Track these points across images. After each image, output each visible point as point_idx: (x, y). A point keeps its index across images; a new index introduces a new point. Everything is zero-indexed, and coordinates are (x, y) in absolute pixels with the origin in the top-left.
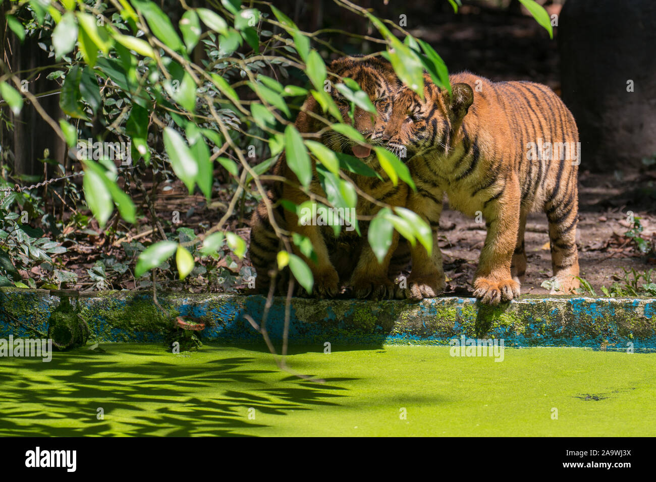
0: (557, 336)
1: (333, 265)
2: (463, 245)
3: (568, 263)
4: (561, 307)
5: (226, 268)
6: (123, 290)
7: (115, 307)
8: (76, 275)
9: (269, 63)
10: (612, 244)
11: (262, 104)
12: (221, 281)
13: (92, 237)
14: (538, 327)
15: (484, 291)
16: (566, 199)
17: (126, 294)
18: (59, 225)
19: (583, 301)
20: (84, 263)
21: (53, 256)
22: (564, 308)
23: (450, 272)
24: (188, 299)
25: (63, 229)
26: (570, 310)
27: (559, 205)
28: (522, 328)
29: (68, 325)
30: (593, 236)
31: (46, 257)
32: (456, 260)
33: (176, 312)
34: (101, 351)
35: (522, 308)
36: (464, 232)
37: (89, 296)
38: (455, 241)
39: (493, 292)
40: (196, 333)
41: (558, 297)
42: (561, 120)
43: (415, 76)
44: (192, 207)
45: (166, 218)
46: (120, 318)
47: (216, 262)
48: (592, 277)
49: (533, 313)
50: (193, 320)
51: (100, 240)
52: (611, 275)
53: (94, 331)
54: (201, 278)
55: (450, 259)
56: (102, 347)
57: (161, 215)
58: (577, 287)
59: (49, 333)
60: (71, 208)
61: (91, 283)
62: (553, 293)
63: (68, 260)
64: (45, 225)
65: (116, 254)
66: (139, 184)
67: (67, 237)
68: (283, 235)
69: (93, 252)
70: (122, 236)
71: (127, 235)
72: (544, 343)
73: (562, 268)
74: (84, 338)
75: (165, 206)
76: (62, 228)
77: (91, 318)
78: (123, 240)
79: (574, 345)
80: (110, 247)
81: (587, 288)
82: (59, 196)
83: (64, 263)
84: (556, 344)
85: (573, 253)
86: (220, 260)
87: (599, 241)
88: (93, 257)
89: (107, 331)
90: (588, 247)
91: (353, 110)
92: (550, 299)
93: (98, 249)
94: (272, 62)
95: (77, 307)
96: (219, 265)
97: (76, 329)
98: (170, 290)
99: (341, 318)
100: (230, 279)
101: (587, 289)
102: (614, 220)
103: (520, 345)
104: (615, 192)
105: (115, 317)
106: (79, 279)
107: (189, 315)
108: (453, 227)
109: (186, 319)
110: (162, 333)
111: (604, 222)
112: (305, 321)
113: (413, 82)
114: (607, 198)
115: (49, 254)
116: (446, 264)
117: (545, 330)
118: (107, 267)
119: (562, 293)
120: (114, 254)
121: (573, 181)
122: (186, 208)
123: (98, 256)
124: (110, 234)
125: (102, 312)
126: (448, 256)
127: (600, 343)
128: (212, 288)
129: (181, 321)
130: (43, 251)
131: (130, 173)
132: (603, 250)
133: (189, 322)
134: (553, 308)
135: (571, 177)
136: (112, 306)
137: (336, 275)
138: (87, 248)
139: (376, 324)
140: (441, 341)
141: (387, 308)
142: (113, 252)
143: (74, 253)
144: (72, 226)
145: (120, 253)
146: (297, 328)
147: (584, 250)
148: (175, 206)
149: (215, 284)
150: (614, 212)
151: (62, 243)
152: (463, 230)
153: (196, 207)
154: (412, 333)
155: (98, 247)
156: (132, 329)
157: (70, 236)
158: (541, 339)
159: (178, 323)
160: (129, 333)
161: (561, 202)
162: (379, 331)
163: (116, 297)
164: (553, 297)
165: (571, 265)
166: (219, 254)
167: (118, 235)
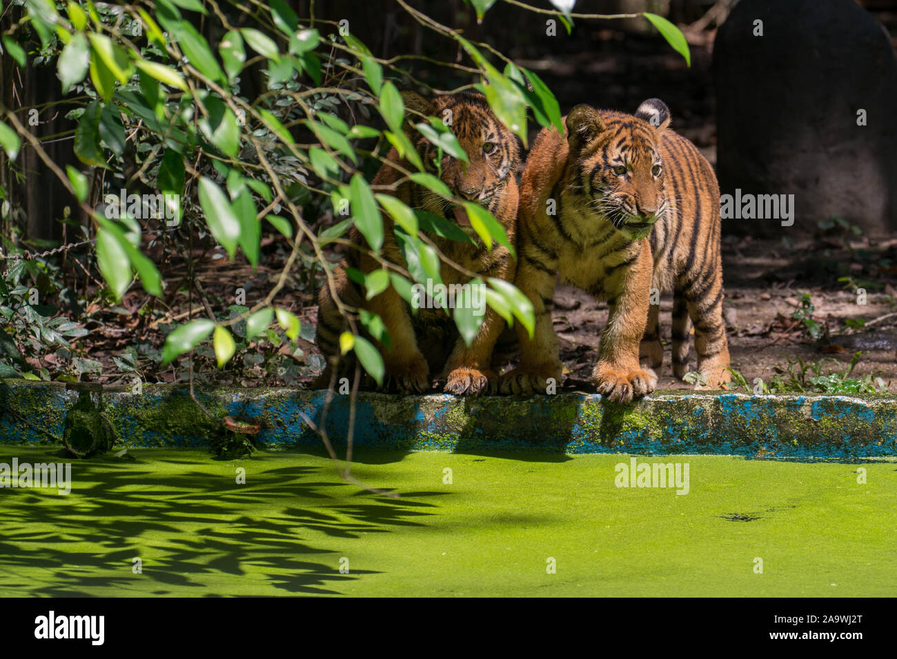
0: (702, 442)
1: (422, 352)
2: (589, 328)
3: (714, 350)
4: (707, 406)
5: (290, 356)
6: (159, 383)
7: (148, 404)
8: (101, 364)
9: (344, 99)
10: (776, 327)
11: (323, 148)
12: (281, 372)
13: (123, 317)
14: (678, 431)
15: (611, 385)
16: (705, 270)
17: (161, 388)
18: (81, 302)
19: (735, 397)
20: (112, 349)
21: (73, 340)
22: (710, 407)
23: (571, 362)
24: (240, 394)
25: (86, 307)
26: (719, 409)
27: (696, 279)
28: (659, 432)
29: (88, 427)
30: (753, 318)
31: (62, 341)
32: (579, 347)
33: (224, 410)
34: (129, 459)
35: (659, 407)
36: (591, 312)
37: (116, 390)
38: (578, 324)
39: (623, 387)
40: (248, 436)
41: (704, 393)
42: (691, 170)
43: (515, 114)
44: (250, 280)
45: (216, 294)
46: (154, 418)
47: (277, 349)
48: (749, 368)
49: (672, 412)
50: (244, 421)
51: (133, 321)
52: (773, 366)
53: (122, 434)
54: (258, 368)
55: (571, 346)
56: (131, 454)
57: (211, 290)
58: (728, 380)
59: (65, 436)
60: (96, 281)
61: (119, 375)
62: (698, 388)
63: (92, 346)
64: (63, 302)
65: (153, 338)
66: (181, 251)
67: (90, 317)
68: (348, 312)
69: (124, 336)
70: (160, 316)
71: (167, 314)
72: (684, 451)
73: (708, 356)
74: (109, 443)
75: (217, 279)
76: (84, 305)
77: (117, 418)
78: (161, 320)
79: (723, 452)
80: (145, 329)
81: (741, 382)
82: (82, 265)
83: (87, 350)
84: (701, 452)
85: (719, 338)
86: (281, 346)
87: (759, 324)
88: (123, 342)
89: (137, 434)
90: (746, 331)
91: (440, 157)
92: (694, 396)
93: (130, 332)
94: (348, 97)
95: (100, 404)
96: (281, 351)
97: (99, 432)
98: (217, 384)
99: (431, 419)
100: (293, 371)
101: (741, 384)
102: (779, 298)
103: (655, 453)
104: (783, 262)
105: (148, 417)
106: (105, 370)
107: (241, 414)
108: (577, 306)
109: (237, 420)
110: (207, 437)
111: (767, 300)
112: (385, 422)
113: (513, 121)
114: (772, 270)
115: (67, 338)
116: (566, 352)
117: (687, 435)
118: (139, 355)
119: (709, 388)
120: (150, 338)
121: (714, 248)
122: (242, 282)
123: (130, 340)
124: (145, 314)
125: (132, 410)
126: (568, 342)
127: (756, 451)
128: (270, 380)
129: (230, 422)
130: (59, 334)
131: (169, 237)
132: (764, 335)
133: (240, 423)
134: (697, 407)
135: (710, 241)
136: (144, 402)
137: (425, 365)
138: (116, 330)
139: (474, 426)
140: (557, 449)
141: (489, 406)
142: (149, 336)
143: (100, 337)
144: (98, 303)
145: (158, 337)
146: (376, 431)
147: (740, 335)
148: (228, 279)
149: (275, 376)
150: (781, 288)
151: (84, 325)
152: (590, 310)
153: (255, 280)
154: (521, 438)
155: (130, 330)
156: (169, 432)
157: (95, 316)
158: (682, 446)
159: (227, 425)
160: (165, 437)
161: (699, 274)
162: (479, 435)
163: (149, 391)
164: (698, 393)
165: (718, 352)
166: (280, 339)
167: (155, 315)
